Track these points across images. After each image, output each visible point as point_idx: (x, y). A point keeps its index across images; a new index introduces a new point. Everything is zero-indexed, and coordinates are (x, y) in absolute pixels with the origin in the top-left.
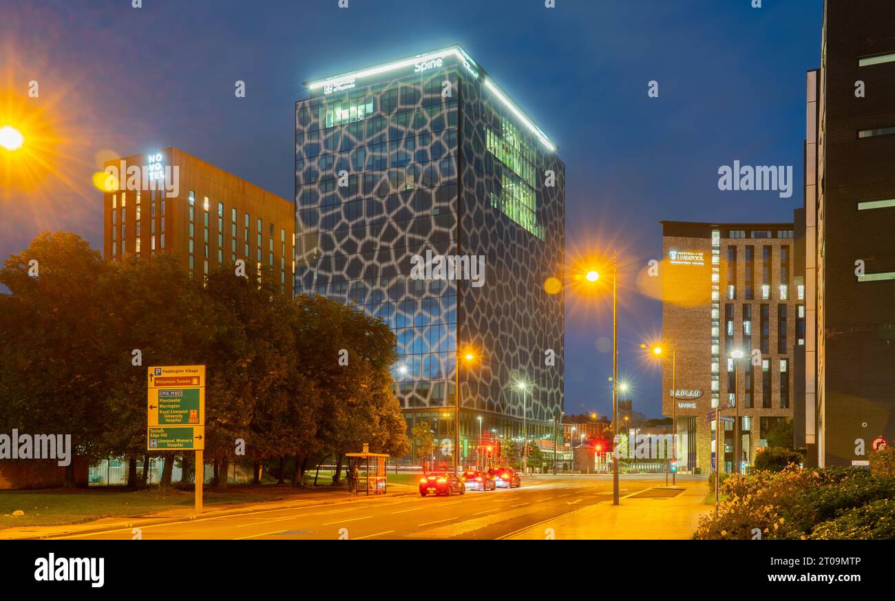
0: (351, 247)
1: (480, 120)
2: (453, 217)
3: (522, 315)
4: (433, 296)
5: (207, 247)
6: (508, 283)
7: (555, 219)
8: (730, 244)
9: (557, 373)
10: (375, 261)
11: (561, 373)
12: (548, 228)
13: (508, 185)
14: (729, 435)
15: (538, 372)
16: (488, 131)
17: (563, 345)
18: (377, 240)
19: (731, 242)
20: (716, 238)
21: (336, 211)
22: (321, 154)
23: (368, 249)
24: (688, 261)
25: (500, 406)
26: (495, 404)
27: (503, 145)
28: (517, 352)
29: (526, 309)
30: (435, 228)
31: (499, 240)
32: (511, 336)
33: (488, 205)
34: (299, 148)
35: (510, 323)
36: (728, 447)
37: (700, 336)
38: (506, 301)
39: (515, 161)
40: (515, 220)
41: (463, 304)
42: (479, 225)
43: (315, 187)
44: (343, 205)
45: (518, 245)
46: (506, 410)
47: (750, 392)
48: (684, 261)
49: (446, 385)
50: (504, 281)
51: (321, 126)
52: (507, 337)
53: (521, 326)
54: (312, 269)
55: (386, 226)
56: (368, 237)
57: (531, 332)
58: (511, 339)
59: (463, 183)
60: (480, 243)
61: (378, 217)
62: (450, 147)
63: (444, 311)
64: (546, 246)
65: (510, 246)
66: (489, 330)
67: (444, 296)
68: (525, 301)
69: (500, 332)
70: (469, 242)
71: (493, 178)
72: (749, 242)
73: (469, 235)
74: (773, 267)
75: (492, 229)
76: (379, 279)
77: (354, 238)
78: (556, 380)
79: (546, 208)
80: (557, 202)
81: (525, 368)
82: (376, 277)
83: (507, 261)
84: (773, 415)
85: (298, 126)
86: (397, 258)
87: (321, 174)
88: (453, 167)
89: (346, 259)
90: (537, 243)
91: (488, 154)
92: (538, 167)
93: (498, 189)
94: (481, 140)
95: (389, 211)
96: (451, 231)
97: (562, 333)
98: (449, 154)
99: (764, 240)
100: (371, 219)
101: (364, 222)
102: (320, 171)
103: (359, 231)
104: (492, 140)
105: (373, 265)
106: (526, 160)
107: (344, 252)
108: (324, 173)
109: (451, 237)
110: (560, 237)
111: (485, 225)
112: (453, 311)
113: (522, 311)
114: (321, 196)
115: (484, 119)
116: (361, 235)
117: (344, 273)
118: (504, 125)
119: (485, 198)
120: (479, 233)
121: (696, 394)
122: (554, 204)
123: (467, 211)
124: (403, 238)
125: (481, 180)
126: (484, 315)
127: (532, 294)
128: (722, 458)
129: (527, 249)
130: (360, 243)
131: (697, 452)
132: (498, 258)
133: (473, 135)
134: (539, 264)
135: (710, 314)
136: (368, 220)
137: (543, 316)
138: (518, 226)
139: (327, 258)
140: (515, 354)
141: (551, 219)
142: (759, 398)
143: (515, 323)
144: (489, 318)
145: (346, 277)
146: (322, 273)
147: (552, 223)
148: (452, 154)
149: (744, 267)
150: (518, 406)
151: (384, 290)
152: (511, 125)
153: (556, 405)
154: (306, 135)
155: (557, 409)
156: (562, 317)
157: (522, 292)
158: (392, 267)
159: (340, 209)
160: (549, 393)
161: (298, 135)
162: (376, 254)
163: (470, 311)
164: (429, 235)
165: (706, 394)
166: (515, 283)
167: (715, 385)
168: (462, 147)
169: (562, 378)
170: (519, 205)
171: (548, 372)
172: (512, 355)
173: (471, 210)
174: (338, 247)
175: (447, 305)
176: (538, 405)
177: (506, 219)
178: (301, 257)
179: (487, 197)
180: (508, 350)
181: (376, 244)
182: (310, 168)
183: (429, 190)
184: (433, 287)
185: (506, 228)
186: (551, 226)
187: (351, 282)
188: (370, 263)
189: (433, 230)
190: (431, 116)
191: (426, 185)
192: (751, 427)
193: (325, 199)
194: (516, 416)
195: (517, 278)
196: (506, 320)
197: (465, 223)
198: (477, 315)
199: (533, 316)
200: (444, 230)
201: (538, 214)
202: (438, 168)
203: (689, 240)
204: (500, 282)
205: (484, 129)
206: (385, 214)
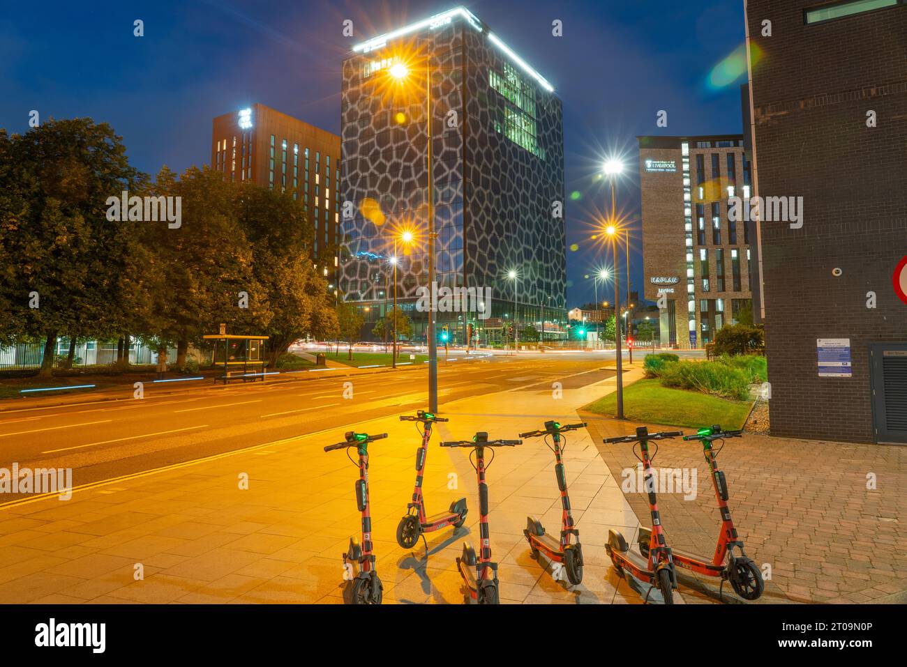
0: (381, 168)
1: (483, 63)
2: (460, 139)
3: (526, 219)
4: (444, 203)
5: (284, 177)
6: (511, 193)
7: (554, 143)
8: (698, 153)
9: (559, 267)
10: (400, 178)
11: (563, 266)
12: (548, 150)
13: (511, 116)
14: (704, 316)
15: (541, 266)
16: (491, 72)
17: (564, 244)
18: (401, 161)
19: (698, 151)
20: (685, 149)
21: (371, 140)
22: (360, 97)
23: (395, 168)
24: (662, 168)
25: (506, 294)
26: (501, 293)
27: (505, 84)
28: (521, 249)
29: (529, 215)
30: (445, 148)
31: (503, 158)
32: (516, 236)
33: (492, 129)
34: (345, 95)
35: (514, 226)
36: (704, 326)
37: (675, 231)
38: (510, 207)
39: (517, 97)
40: (517, 142)
41: (468, 209)
42: (483, 144)
43: (356, 123)
44: (376, 136)
45: (520, 163)
46: (511, 298)
47: (722, 278)
48: (658, 168)
49: (455, 276)
50: (508, 191)
51: (360, 77)
52: (511, 237)
53: (524, 228)
54: (353, 187)
55: (408, 149)
56: (395, 159)
57: (534, 233)
58: (515, 239)
59: (467, 111)
60: (484, 160)
61: (401, 143)
62: (457, 83)
63: (453, 215)
64: (547, 164)
65: (513, 163)
66: (494, 231)
67: (453, 203)
68: (528, 208)
69: (505, 233)
70: (474, 158)
71: (496, 109)
72: (715, 151)
73: (474, 153)
74: (737, 171)
75: (496, 149)
76: (403, 192)
77: (384, 161)
78: (559, 272)
79: (546, 134)
80: (556, 130)
81: (530, 263)
82: (401, 190)
83: (511, 176)
84: (743, 297)
85: (344, 79)
86: (416, 175)
87: (360, 113)
88: (459, 100)
89: (378, 178)
90: (538, 162)
91: (491, 90)
92: (538, 102)
93: (501, 119)
94: (484, 78)
95: (410, 139)
96: (458, 150)
97: (564, 234)
98: (456, 90)
99: (727, 148)
100: (396, 145)
101: (391, 147)
102: (359, 111)
103: (388, 156)
104: (495, 79)
105: (398, 181)
106: (527, 96)
107: (376, 173)
108: (362, 113)
109: (458, 155)
110: (560, 158)
111: (489, 145)
112: (460, 215)
113: (525, 217)
114: (360, 130)
115: (487, 63)
116: (388, 158)
117: (376, 189)
118: (505, 68)
119: (489, 124)
120: (483, 151)
121: (674, 280)
122: (553, 132)
123: (472, 134)
124: (421, 159)
125: (484, 110)
126: (490, 218)
127: (535, 203)
128: (699, 335)
129: (529, 166)
130: (388, 165)
131: (677, 331)
132: (502, 172)
133: (476, 74)
134: (540, 178)
135: (684, 212)
136: (394, 146)
137: (545, 221)
138: (520, 147)
139: (364, 178)
140: (519, 251)
141: (551, 143)
142: (730, 283)
143: (519, 226)
144: (494, 221)
145: (378, 192)
146: (360, 190)
147: (552, 147)
148: (458, 89)
149: (711, 171)
150: (523, 294)
151: (407, 200)
152: (512, 69)
153: (559, 293)
154: (349, 85)
155: (560, 296)
156: (563, 222)
157: (525, 200)
158: (413, 182)
159: (374, 139)
160: (552, 283)
161: (345, 85)
162: (401, 172)
163: (476, 215)
164: (441, 155)
165: (683, 281)
166: (518, 194)
167: (690, 273)
168: (467, 83)
169: (564, 271)
170: (521, 131)
171: (551, 267)
172: (517, 252)
173: (475, 133)
174: (372, 168)
175: (456, 210)
176: (542, 294)
177: (509, 142)
178: (345, 178)
179: (491, 123)
180: (512, 247)
181: (401, 164)
182: (352, 109)
183: (440, 119)
184: (444, 197)
185: (509, 149)
186: (550, 149)
187: (381, 196)
188: (395, 180)
189: (444, 151)
190: (442, 61)
191: (438, 115)
192: (724, 308)
193: (363, 132)
194: (522, 303)
195: (521, 189)
196: (511, 223)
197: (470, 143)
198: (482, 219)
199: (536, 220)
200: (453, 149)
201: (538, 139)
202: (447, 102)
203: (662, 151)
204: (504, 192)
205: (487, 70)
206: (407, 140)
